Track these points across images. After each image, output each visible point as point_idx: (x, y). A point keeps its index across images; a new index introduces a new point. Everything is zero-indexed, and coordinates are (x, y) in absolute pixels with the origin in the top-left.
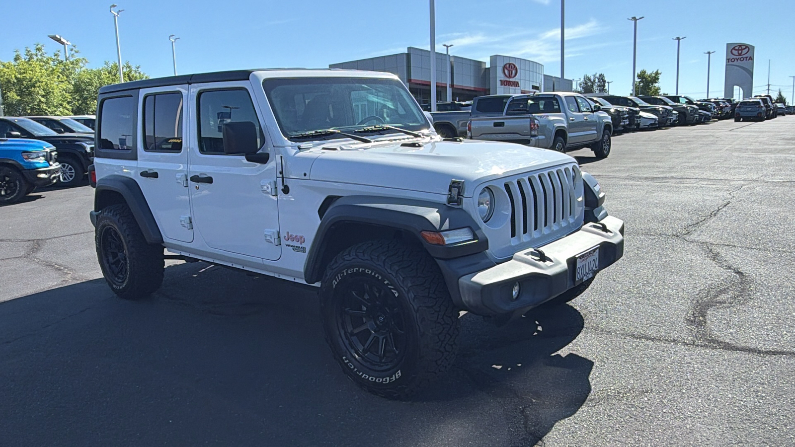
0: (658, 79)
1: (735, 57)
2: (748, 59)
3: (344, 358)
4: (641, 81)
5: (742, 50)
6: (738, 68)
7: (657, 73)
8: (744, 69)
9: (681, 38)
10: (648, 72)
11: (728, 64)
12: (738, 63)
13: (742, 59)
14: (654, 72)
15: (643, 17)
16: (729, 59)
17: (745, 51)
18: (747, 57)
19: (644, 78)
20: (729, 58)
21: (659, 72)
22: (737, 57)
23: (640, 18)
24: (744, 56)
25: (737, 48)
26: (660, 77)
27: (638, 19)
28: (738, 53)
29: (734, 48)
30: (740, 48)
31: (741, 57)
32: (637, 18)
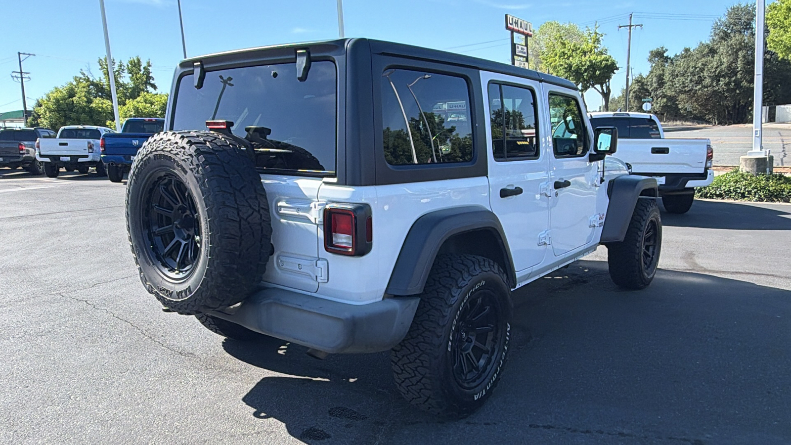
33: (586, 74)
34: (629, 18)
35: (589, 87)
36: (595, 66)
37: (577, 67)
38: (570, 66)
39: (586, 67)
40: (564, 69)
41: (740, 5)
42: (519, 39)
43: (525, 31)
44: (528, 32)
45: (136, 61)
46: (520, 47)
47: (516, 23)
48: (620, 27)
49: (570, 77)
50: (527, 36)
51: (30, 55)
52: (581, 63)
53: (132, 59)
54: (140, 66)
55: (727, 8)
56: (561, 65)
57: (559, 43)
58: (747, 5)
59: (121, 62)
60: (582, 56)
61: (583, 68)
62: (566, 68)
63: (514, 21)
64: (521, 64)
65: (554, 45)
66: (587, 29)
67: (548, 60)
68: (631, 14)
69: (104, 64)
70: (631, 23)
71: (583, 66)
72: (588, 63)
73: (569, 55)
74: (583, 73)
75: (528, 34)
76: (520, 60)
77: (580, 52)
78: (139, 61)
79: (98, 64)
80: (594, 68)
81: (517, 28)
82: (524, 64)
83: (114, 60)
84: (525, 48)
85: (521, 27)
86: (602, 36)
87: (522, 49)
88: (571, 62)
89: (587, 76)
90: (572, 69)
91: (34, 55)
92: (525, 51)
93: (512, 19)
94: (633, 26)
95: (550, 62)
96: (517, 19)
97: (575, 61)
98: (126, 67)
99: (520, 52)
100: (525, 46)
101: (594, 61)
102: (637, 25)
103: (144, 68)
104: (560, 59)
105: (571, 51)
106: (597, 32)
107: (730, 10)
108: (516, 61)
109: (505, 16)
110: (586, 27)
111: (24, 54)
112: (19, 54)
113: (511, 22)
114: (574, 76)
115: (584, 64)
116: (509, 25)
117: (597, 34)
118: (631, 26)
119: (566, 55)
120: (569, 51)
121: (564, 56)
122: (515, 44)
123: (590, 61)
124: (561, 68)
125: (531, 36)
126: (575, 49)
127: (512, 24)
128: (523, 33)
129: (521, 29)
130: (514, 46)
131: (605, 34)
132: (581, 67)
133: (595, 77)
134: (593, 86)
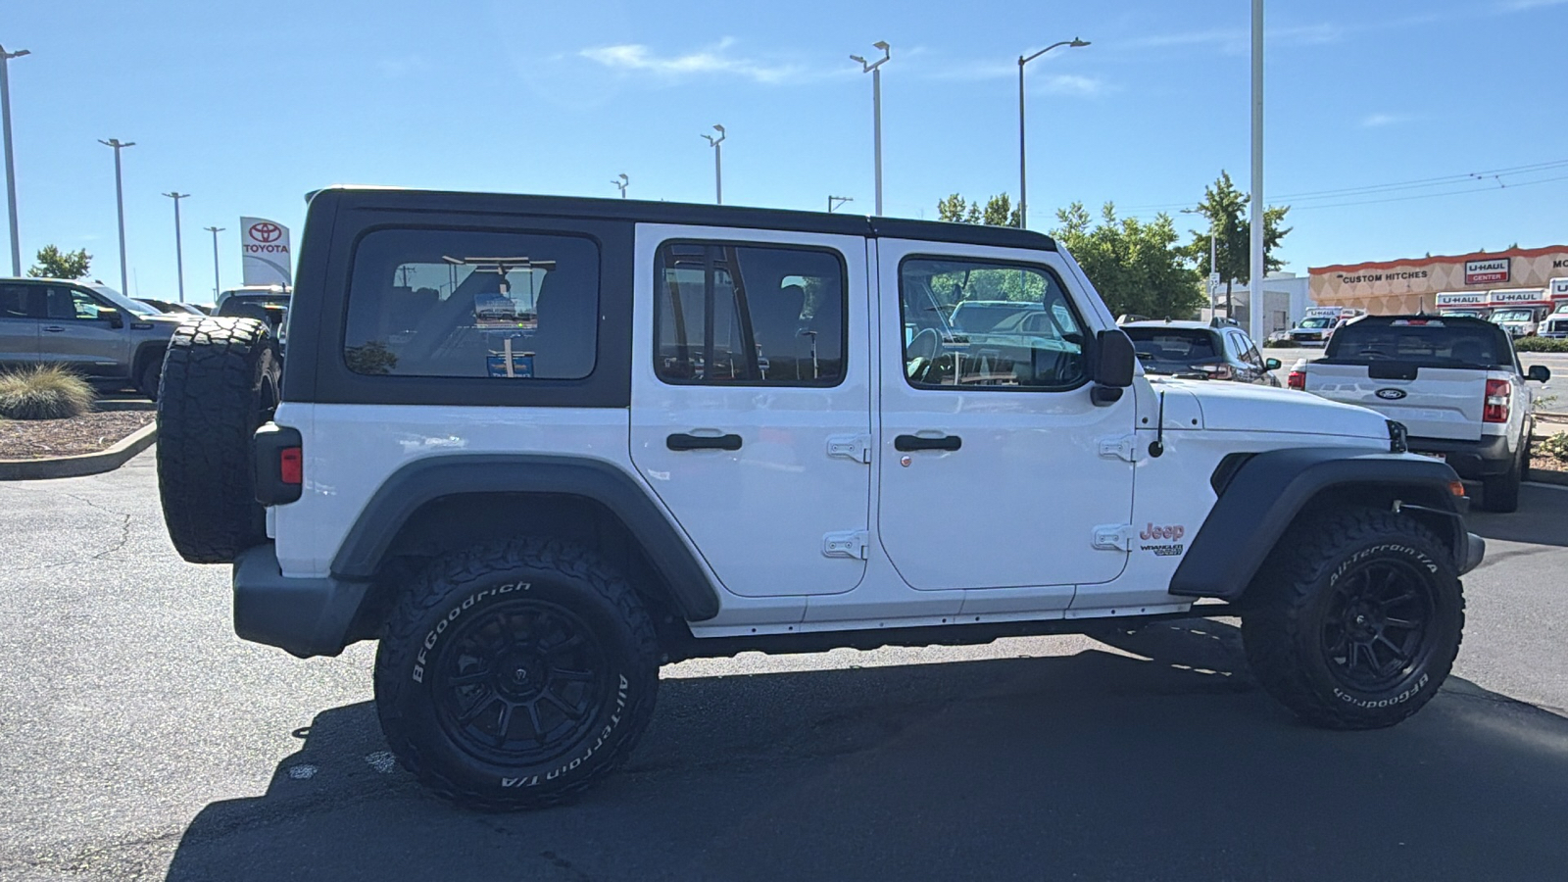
0: (86, 268)
1: (257, 243)
2: (280, 249)
3: (1336, 690)
4: (46, 269)
5: (269, 231)
6: (264, 263)
7: (82, 256)
8: (275, 266)
9: (180, 194)
10: (63, 252)
11: (246, 254)
12: (265, 254)
13: (270, 249)
14: (76, 253)
15: (133, 144)
16: (247, 246)
17: (274, 235)
18: (278, 247)
19: (55, 262)
20: (247, 243)
21: (87, 254)
22: (262, 244)
23: (127, 145)
24: (273, 244)
25: (260, 227)
26: (91, 263)
27: (122, 146)
28: (263, 236)
29: (254, 227)
30: (265, 229)
31: (267, 244)
32: (121, 143)
45: (1000, 203)
51: (845, 199)
53: (994, 199)
54: (1006, 210)
59: (974, 205)
69: (947, 209)
78: (1005, 201)
79: (938, 210)
83: (964, 202)
91: (851, 200)
98: (983, 212)
103: (1013, 214)
111: (837, 198)
112: (830, 198)
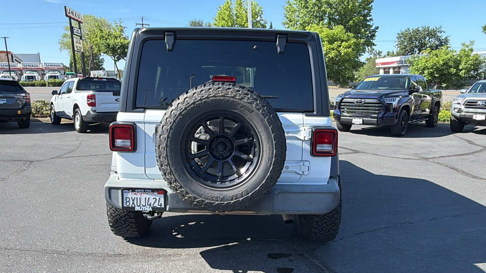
33: (119, 51)
34: (141, 20)
35: (121, 59)
36: (124, 46)
37: (113, 46)
38: (109, 45)
39: (119, 46)
40: (104, 46)
41: (196, 20)
42: (75, 24)
43: (78, 19)
44: (80, 20)
46: (76, 29)
47: (72, 13)
48: (137, 24)
49: (108, 51)
50: (80, 22)
52: (115, 43)
55: (190, 22)
56: (103, 44)
57: (98, 30)
58: (199, 21)
60: (115, 39)
61: (117, 47)
62: (106, 46)
63: (71, 11)
64: (78, 41)
65: (94, 31)
66: (115, 23)
67: (92, 40)
68: (143, 18)
70: (143, 23)
71: (117, 45)
72: (120, 44)
73: (106, 38)
74: (117, 50)
75: (80, 21)
76: (77, 38)
77: (113, 37)
80: (124, 47)
81: (73, 17)
82: (80, 41)
84: (79, 30)
85: (75, 16)
86: (124, 28)
87: (77, 30)
88: (109, 42)
89: (120, 52)
90: (110, 46)
92: (80, 32)
93: (69, 10)
94: (144, 24)
95: (93, 41)
96: (72, 11)
97: (111, 42)
99: (76, 32)
100: (79, 29)
101: (123, 43)
102: (146, 25)
104: (100, 39)
105: (107, 35)
106: (121, 25)
107: (191, 23)
108: (74, 38)
109: (64, 7)
110: (115, 22)
113: (69, 12)
114: (111, 51)
115: (117, 44)
116: (68, 14)
117: (122, 26)
118: (143, 25)
119: (104, 38)
120: (106, 35)
121: (103, 38)
122: (73, 27)
123: (121, 43)
124: (103, 45)
125: (82, 23)
126: (109, 35)
127: (69, 13)
128: (77, 20)
129: (75, 18)
130: (72, 28)
131: (126, 27)
132: (115, 46)
133: (124, 53)
134: (123, 58)
